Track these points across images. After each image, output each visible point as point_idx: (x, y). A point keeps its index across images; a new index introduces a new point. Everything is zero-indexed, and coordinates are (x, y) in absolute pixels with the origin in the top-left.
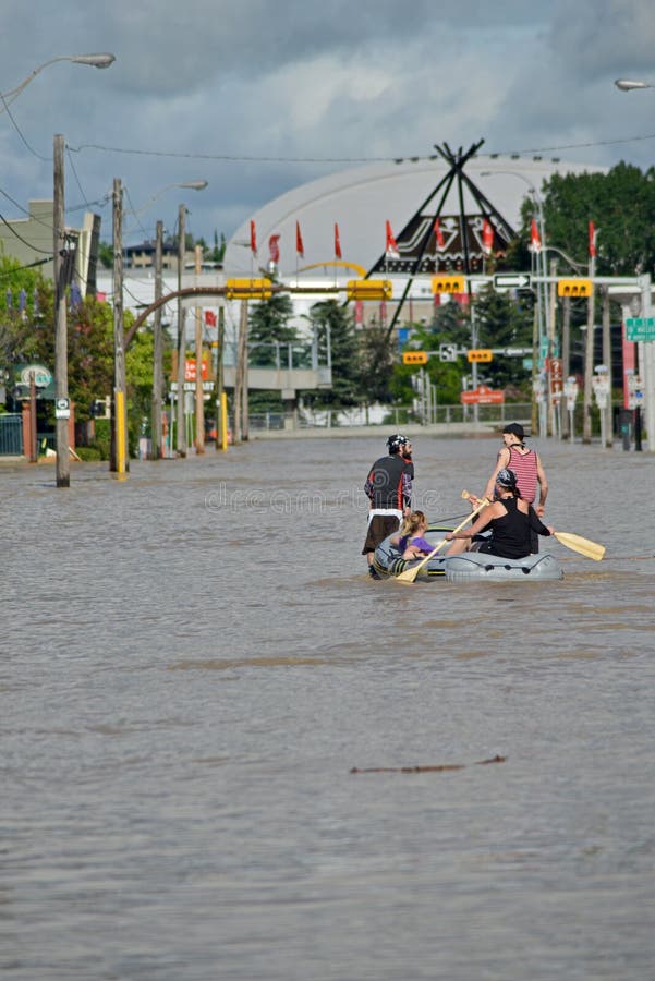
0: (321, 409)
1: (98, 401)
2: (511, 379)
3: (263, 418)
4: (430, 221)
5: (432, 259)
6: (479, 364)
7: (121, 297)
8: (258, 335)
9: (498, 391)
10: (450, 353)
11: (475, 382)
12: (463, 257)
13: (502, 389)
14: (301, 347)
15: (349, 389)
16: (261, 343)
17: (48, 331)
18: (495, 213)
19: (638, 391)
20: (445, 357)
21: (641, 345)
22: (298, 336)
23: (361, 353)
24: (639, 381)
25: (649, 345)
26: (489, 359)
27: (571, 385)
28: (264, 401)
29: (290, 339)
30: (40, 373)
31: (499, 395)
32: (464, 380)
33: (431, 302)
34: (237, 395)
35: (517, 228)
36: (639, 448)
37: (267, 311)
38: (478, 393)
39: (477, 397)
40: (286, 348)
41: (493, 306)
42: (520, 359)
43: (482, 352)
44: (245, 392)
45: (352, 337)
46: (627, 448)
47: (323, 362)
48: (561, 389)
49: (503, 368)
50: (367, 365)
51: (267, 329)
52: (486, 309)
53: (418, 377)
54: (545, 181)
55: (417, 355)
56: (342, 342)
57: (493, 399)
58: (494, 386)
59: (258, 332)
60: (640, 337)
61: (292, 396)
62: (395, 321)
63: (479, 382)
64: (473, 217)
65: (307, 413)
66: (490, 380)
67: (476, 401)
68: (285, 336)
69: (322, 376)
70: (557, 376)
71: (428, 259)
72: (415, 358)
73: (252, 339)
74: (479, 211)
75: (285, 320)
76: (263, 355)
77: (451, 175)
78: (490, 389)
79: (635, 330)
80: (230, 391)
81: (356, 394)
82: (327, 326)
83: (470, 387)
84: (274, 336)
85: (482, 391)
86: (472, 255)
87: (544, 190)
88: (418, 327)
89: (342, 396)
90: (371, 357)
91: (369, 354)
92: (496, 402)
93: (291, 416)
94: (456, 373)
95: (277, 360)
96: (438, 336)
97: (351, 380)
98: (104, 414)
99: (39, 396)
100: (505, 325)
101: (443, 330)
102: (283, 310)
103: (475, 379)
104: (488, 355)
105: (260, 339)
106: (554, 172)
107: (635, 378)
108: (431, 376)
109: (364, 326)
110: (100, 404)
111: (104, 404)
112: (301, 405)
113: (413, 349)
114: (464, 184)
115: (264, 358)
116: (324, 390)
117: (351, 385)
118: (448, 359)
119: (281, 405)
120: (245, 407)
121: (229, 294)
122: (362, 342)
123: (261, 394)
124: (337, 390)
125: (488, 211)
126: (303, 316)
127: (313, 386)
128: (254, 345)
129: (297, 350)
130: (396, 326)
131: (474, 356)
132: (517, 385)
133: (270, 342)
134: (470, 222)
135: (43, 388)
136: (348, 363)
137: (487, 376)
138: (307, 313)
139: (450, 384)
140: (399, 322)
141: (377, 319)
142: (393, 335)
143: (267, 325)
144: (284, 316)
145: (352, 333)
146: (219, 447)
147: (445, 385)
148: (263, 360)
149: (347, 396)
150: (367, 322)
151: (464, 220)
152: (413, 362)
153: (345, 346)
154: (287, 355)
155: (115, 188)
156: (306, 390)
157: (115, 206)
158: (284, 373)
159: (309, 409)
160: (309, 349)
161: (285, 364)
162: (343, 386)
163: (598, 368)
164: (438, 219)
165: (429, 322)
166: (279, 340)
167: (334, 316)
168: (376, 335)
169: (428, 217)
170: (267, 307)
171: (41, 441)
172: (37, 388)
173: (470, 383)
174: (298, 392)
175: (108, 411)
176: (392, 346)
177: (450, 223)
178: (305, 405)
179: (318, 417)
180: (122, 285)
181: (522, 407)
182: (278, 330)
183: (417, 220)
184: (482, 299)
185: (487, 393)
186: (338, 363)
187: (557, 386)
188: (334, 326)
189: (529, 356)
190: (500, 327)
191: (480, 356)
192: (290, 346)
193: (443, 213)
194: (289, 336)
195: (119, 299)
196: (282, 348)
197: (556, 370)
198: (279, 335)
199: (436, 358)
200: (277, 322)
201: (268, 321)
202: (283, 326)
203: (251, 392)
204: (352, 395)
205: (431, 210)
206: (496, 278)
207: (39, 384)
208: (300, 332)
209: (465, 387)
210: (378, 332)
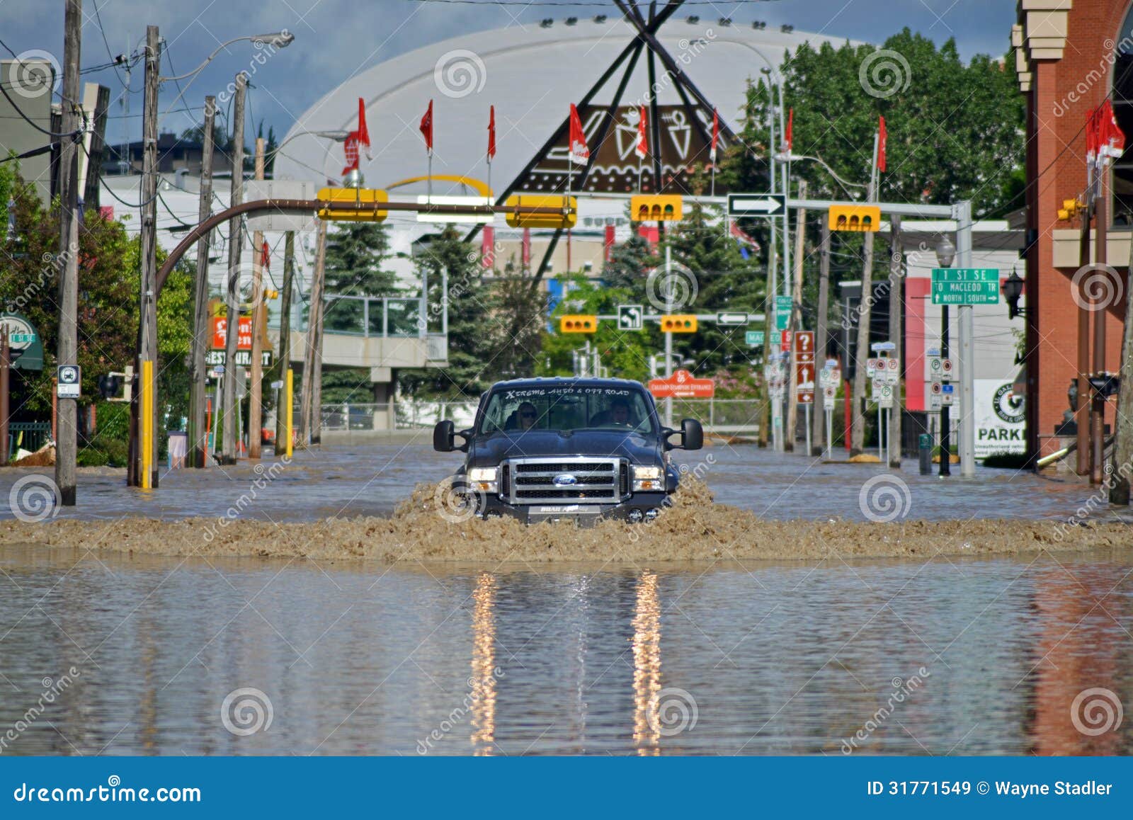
0: (429, 400)
1: (111, 374)
2: (723, 362)
3: (339, 411)
4: (604, 113)
5: (605, 172)
6: (676, 336)
7: (154, 212)
8: (334, 283)
9: (704, 378)
10: (633, 317)
11: (669, 364)
12: (652, 171)
13: (711, 376)
14: (401, 302)
15: (473, 369)
16: (339, 295)
17: (31, 262)
18: (703, 104)
19: (946, 383)
20: (624, 324)
21: (953, 310)
22: (396, 285)
23: (492, 315)
24: (948, 366)
25: (966, 310)
26: (693, 329)
27: (831, 371)
28: (342, 385)
29: (384, 290)
30: (16, 328)
31: (707, 385)
32: (653, 360)
33: (601, 240)
34: (307, 372)
35: (737, 129)
36: (945, 471)
37: (349, 244)
38: (674, 381)
39: (672, 387)
40: (380, 304)
41: (699, 247)
42: (739, 331)
43: (682, 318)
44: (317, 369)
45: (477, 290)
46: (925, 470)
47: (435, 327)
48: (813, 377)
49: (712, 344)
50: (502, 333)
51: (349, 273)
52: (688, 252)
53: (583, 353)
54: (787, 54)
55: (582, 319)
56: (465, 296)
57: (697, 392)
58: (698, 372)
59: (336, 278)
60: (953, 297)
61: (387, 378)
62: (544, 267)
63: (675, 365)
64: (670, 109)
65: (406, 404)
66: (691, 362)
67: (669, 393)
68: (376, 285)
69: (433, 348)
70: (805, 357)
71: (598, 173)
72: (578, 324)
73: (327, 288)
74: (679, 101)
75: (378, 259)
76: (341, 313)
77: (636, 44)
78: (691, 375)
79: (947, 286)
80: (297, 367)
81: (483, 378)
82: (444, 271)
83: (661, 372)
84: (360, 284)
85: (681, 377)
86: (665, 168)
87: (784, 68)
88: (579, 278)
89: (461, 380)
90: (510, 320)
91: (507, 316)
92: (701, 394)
93: (386, 408)
94: (638, 349)
95: (365, 323)
96: (611, 292)
97: (478, 355)
98: (121, 394)
99: (13, 365)
100: (717, 277)
101: (621, 282)
102: (374, 245)
103: (669, 359)
104: (692, 322)
105: (338, 288)
106: (803, 43)
107: (943, 361)
108: (600, 352)
109: (497, 273)
110: (114, 377)
111: (122, 379)
112: (398, 393)
113: (572, 311)
114: (657, 58)
115: (342, 319)
116: (434, 369)
117: (477, 364)
118: (630, 328)
119: (367, 391)
120: (317, 393)
121: (322, 212)
122: (496, 298)
123: (337, 374)
124: (454, 370)
125: (693, 101)
126: (401, 255)
127: (420, 364)
128: (329, 297)
129: (395, 307)
130: (546, 275)
131: (669, 324)
132: (732, 370)
133: (354, 294)
134: (665, 117)
135: (20, 351)
136: (472, 330)
137: (687, 356)
138: (409, 251)
139: (630, 367)
140: (549, 269)
141: (517, 263)
142: (542, 287)
143: (350, 268)
144: (376, 253)
145: (478, 284)
146: (280, 452)
147: (621, 369)
148: (343, 321)
149: (470, 381)
150: (501, 265)
151: (655, 112)
152: (574, 330)
153: (467, 302)
154: (380, 313)
155: (148, 41)
156: (408, 369)
157: (148, 68)
158: (374, 342)
159: (410, 399)
160: (412, 306)
161: (376, 327)
162: (465, 364)
163: (877, 347)
164: (615, 112)
165: (597, 270)
166: (367, 290)
167: (453, 256)
168: (516, 287)
169: (601, 108)
170: (349, 239)
171: (16, 435)
172: (11, 350)
173: (661, 365)
174: (395, 371)
175: (128, 390)
176: (542, 304)
177: (634, 117)
178: (404, 393)
179: (423, 412)
180: (155, 193)
181: (741, 405)
182: (368, 276)
183: (583, 110)
184: (683, 236)
185: (688, 382)
186: (458, 329)
187: (805, 373)
188: (452, 271)
189: (754, 326)
190: (708, 280)
191: (678, 324)
192: (385, 300)
193: (622, 103)
194: (383, 284)
195: (150, 215)
196: (372, 304)
197: (805, 348)
198: (367, 284)
199: (609, 327)
200: (364, 263)
201: (351, 261)
202: (373, 269)
203: (326, 368)
204: (477, 379)
205: (604, 97)
206: (732, 199)
207: (15, 346)
208: (399, 280)
209: (653, 372)
210: (520, 283)
